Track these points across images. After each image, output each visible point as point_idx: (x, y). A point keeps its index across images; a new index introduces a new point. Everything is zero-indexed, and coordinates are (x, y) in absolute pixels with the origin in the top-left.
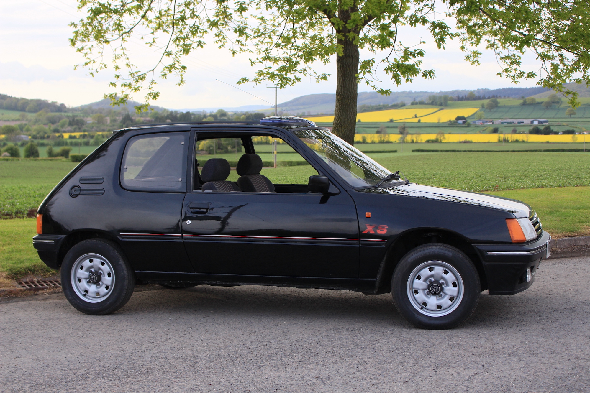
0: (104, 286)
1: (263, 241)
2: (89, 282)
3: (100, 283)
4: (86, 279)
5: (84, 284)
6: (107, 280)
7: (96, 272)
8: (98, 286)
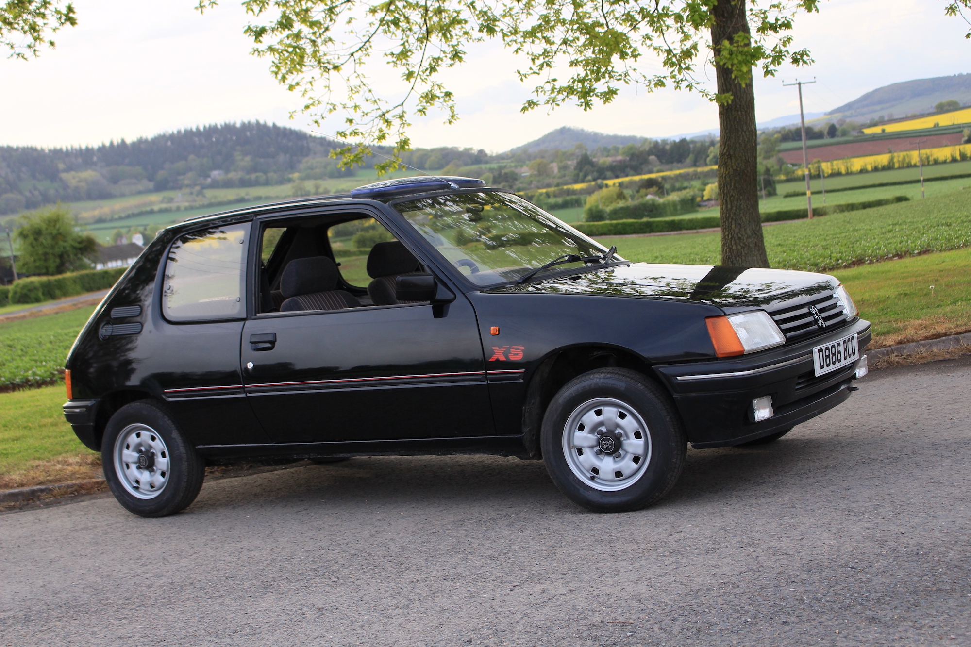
0: (159, 472)
1: (353, 387)
2: (139, 468)
3: (155, 468)
4: (135, 463)
5: (134, 471)
6: (162, 463)
7: (147, 451)
8: (152, 473)
